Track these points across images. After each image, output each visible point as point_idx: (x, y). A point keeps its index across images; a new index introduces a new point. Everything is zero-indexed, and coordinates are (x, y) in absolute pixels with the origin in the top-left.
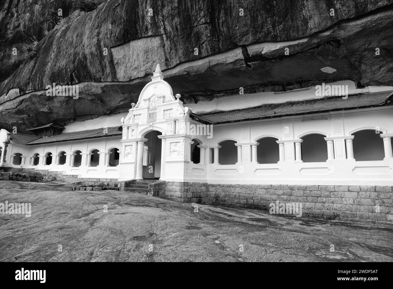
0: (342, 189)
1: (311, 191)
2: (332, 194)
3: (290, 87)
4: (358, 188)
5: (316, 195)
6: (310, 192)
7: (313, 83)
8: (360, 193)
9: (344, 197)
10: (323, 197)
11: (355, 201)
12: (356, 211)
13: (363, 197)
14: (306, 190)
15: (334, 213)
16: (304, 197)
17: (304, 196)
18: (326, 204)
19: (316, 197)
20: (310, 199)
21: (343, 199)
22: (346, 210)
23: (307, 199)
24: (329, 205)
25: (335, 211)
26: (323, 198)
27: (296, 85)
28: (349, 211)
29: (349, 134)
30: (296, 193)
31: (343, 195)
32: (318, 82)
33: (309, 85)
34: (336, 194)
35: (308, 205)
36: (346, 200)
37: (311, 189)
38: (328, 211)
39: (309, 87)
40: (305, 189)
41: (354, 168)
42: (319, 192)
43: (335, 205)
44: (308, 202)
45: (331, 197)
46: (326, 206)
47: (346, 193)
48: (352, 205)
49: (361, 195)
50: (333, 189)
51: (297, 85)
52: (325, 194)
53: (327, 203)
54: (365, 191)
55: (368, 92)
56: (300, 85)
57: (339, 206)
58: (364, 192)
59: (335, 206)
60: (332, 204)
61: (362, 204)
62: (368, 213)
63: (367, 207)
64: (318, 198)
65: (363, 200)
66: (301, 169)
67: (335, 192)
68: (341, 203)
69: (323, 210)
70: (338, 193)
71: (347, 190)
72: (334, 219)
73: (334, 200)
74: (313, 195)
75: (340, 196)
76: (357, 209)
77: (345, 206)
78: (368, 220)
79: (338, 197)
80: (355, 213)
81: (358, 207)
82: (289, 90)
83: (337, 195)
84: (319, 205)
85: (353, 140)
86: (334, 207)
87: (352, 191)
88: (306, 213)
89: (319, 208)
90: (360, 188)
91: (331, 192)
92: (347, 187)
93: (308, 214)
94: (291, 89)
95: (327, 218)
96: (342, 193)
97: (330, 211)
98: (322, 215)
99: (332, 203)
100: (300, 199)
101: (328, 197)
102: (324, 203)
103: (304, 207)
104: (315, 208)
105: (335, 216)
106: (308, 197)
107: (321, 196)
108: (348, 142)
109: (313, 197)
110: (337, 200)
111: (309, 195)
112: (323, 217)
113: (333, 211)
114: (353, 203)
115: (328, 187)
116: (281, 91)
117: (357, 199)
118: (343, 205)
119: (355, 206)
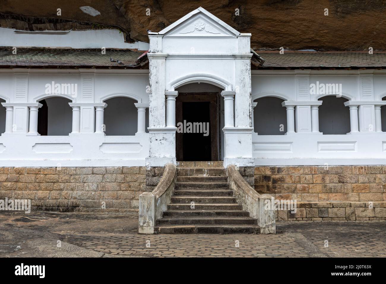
0: (85, 171)
1: (46, 175)
2: (72, 178)
3: (39, 26)
4: (104, 169)
5: (52, 181)
6: (44, 176)
7: (72, 26)
8: (106, 176)
9: (87, 181)
10: (60, 182)
11: (99, 186)
12: (98, 198)
13: (108, 180)
14: (40, 174)
15: (73, 202)
16: (36, 184)
17: (36, 182)
18: (63, 191)
19: (52, 182)
20: (43, 185)
21: (85, 184)
22: (87, 199)
23: (39, 186)
24: (67, 193)
25: (74, 200)
26: (61, 184)
27: (48, 25)
28: (91, 199)
29: (100, 101)
30: (25, 178)
31: (86, 179)
32: (78, 25)
33: (66, 27)
34: (77, 178)
35: (41, 194)
36: (88, 186)
37: (46, 173)
38: (66, 201)
39: (66, 30)
40: (37, 172)
41: (101, 144)
42: (56, 177)
43: (75, 192)
44: (40, 189)
45: (71, 182)
46: (64, 194)
47: (89, 176)
48: (95, 191)
49: (106, 179)
50: (75, 172)
51: (50, 26)
52: (64, 178)
53: (66, 190)
54: (111, 173)
55: (137, 49)
56: (54, 25)
57: (80, 193)
58: (109, 175)
59: (75, 194)
60: (72, 192)
61: (107, 190)
62: (111, 200)
63: (112, 193)
64: (54, 185)
65: (108, 184)
66: (35, 144)
67: (76, 175)
68: (83, 189)
69: (59, 200)
70: (79, 177)
71: (91, 172)
72: (72, 210)
73: (74, 186)
74: (49, 180)
75: (82, 180)
76: (100, 196)
77: (86, 192)
78: (111, 209)
79: (80, 182)
80: (97, 201)
81: (102, 193)
82: (38, 30)
83: (78, 180)
84: (54, 193)
85: (105, 109)
86: (73, 195)
87: (97, 174)
88: (37, 205)
89: (54, 197)
90: (106, 169)
91: (71, 175)
92: (91, 169)
93: (39, 206)
94: (41, 29)
95: (63, 210)
96: (85, 176)
97: (67, 201)
98: (58, 206)
99: (72, 190)
100: (30, 186)
101: (67, 182)
102: (61, 190)
103: (35, 197)
104: (50, 198)
105: (74, 207)
106: (41, 184)
107: (58, 182)
108: (98, 111)
109: (48, 182)
110: (78, 186)
111: (43, 180)
112: (58, 210)
113: (72, 200)
114: (96, 189)
115: (68, 169)
116: (26, 30)
117: (101, 183)
118: (84, 192)
119: (99, 192)
